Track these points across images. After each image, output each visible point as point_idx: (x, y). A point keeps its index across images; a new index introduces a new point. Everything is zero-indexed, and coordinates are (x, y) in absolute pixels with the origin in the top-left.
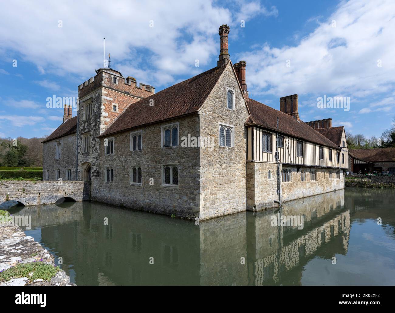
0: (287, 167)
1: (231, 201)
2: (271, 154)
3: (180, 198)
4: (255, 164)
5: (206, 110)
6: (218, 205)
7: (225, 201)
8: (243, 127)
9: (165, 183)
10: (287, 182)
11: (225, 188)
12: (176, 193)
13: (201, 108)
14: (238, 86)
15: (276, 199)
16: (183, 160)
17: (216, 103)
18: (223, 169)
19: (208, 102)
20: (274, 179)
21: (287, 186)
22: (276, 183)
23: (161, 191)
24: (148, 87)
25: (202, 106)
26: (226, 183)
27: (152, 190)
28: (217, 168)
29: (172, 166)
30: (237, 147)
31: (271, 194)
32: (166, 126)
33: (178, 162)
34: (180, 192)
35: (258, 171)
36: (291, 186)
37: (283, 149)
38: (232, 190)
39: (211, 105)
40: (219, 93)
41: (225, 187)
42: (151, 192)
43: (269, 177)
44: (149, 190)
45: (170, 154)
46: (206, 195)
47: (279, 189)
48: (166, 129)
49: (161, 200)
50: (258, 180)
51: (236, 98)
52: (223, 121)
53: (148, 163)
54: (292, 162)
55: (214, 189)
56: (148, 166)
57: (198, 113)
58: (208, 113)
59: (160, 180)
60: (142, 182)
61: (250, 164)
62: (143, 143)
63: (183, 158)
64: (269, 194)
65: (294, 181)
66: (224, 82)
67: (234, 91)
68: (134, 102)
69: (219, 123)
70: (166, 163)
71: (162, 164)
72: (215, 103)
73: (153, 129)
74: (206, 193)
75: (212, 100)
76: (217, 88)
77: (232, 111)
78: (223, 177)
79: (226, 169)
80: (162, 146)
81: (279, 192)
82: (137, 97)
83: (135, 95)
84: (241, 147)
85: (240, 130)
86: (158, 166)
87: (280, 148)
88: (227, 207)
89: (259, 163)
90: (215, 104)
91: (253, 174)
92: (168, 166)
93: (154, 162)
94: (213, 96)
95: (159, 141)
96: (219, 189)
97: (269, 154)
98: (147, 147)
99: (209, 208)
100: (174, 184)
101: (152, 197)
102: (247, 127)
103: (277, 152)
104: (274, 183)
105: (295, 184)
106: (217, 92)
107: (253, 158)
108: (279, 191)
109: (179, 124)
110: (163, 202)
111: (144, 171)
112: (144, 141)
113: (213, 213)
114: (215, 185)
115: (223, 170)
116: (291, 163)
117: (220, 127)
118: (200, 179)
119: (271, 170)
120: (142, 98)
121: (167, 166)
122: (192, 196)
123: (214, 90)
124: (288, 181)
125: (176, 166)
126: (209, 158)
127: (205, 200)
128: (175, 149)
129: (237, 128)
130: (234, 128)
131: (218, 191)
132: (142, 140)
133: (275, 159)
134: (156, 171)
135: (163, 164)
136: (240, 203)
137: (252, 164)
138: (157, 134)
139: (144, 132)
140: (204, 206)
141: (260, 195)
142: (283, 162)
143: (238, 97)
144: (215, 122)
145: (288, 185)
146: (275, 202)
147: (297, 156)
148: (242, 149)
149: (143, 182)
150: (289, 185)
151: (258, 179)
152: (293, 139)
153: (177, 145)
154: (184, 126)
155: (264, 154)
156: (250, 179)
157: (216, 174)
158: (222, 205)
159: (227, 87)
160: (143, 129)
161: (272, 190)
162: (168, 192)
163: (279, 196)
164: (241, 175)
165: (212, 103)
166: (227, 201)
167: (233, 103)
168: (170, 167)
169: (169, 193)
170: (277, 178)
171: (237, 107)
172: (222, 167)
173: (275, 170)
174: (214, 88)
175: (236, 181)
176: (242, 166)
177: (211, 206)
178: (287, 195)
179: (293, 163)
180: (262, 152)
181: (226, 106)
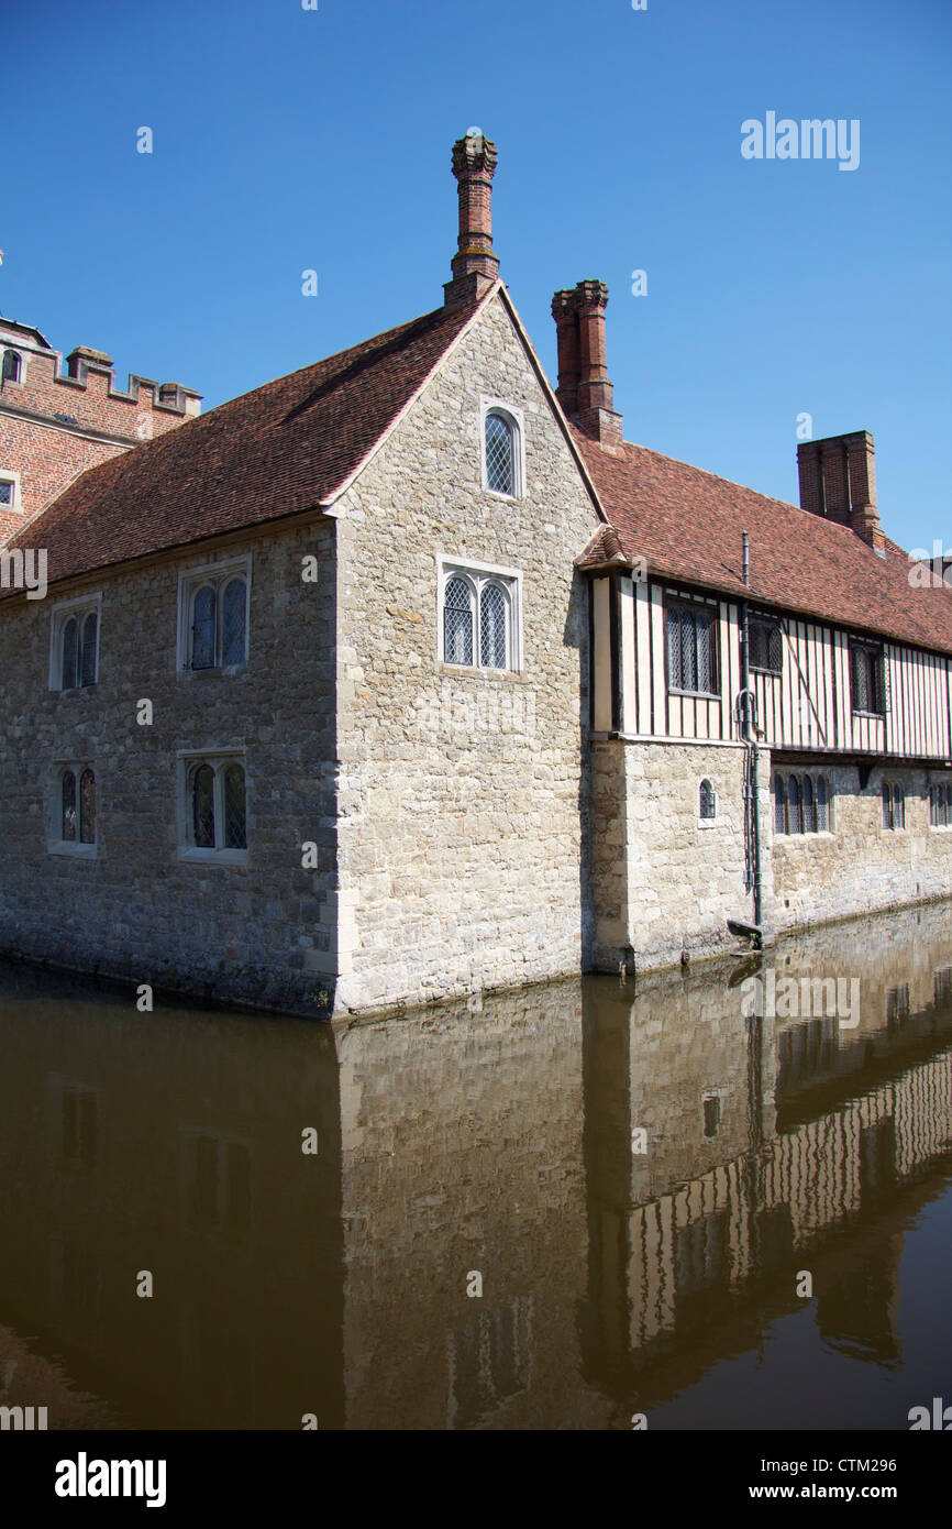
0: (810, 764)
1: (506, 925)
2: (714, 706)
3: (256, 913)
4: (628, 749)
5: (368, 497)
6: (439, 945)
7: (474, 927)
8: (570, 578)
9: (193, 839)
10: (809, 836)
11: (476, 865)
12: (238, 889)
13: (340, 491)
14: (541, 392)
15: (742, 914)
16: (265, 734)
17: (426, 468)
18: (462, 773)
19: (380, 464)
20: (728, 821)
21: (808, 854)
22: (741, 837)
23: (174, 878)
24: (167, 392)
25: (349, 480)
26: (482, 838)
27: (138, 876)
28: (431, 770)
29: (223, 761)
30: (536, 668)
31: (713, 891)
32: (201, 570)
33: (247, 742)
34: (256, 885)
35: (644, 784)
36: (829, 853)
37: (777, 681)
38: (511, 876)
39: (400, 479)
40: (440, 423)
41: (476, 861)
42: (132, 883)
43: (704, 815)
44: (125, 878)
45: (214, 705)
46: (370, 899)
47: (757, 868)
48: (200, 587)
49: (177, 921)
50: (645, 826)
51: (530, 446)
52: (462, 547)
53: (122, 749)
54: (825, 741)
55: (412, 869)
56: (122, 761)
57: (328, 513)
58: (379, 511)
59: (171, 827)
60: (96, 840)
61: (604, 750)
62: (102, 654)
63: (268, 722)
64: (703, 893)
65: (845, 831)
66: (466, 372)
67: (521, 412)
68: (97, 461)
69: (442, 558)
70: (195, 748)
71: (179, 752)
72: (417, 466)
73: (146, 586)
74: (368, 889)
75: (403, 455)
76: (428, 401)
77: (510, 504)
78: (464, 810)
79: (478, 774)
80: (179, 667)
81: (753, 881)
82: (113, 438)
83: (102, 430)
84: (558, 669)
85: (552, 590)
86: (163, 763)
87: (764, 675)
88: (485, 956)
89: (648, 743)
90: (417, 471)
91: (619, 796)
92: (207, 762)
93: (147, 743)
94: (409, 436)
95: (169, 643)
96: (438, 868)
97: (701, 705)
98: (121, 672)
99: (383, 957)
100: (230, 847)
101: (138, 907)
102: (586, 577)
103: (745, 695)
104: (729, 840)
105: (849, 845)
106: (430, 418)
107: (617, 721)
108: (757, 877)
109: (250, 562)
110: (184, 930)
111: (104, 787)
112: (106, 645)
113: (405, 983)
114: (417, 852)
115: (462, 780)
116: (822, 744)
117: (443, 580)
118: (339, 820)
119: (716, 777)
120: (134, 443)
121: (203, 759)
122: (306, 900)
123: (416, 410)
124: (815, 830)
125: (237, 760)
126: (387, 723)
127: (364, 918)
128: (234, 678)
129: (536, 581)
130: (521, 579)
131: (435, 876)
132: (101, 637)
133: (734, 724)
134: (152, 788)
135: (184, 751)
136: (557, 934)
137: (613, 747)
138: (158, 610)
139: (108, 603)
140: (361, 949)
141: (651, 895)
142: (779, 741)
143: (541, 439)
144: (422, 555)
145: (814, 847)
146: (736, 929)
147: (852, 715)
148: (567, 679)
149: (103, 840)
150: (817, 850)
151: (646, 822)
152: (827, 632)
153: (241, 660)
154: (271, 571)
155: (674, 702)
156: (608, 820)
157: (424, 796)
158: (456, 946)
159: (484, 398)
160: (106, 587)
161: (719, 871)
162: (203, 883)
163: (757, 900)
164: (559, 800)
165: (400, 469)
166: (484, 926)
167: (517, 467)
168: (215, 766)
169: (208, 886)
170: (746, 815)
171: (539, 486)
172: (458, 765)
173: (737, 777)
174: (412, 401)
175: (534, 832)
176: (565, 761)
177: (398, 949)
178: (811, 894)
179: (831, 745)
180: (668, 694)
181: (478, 481)
